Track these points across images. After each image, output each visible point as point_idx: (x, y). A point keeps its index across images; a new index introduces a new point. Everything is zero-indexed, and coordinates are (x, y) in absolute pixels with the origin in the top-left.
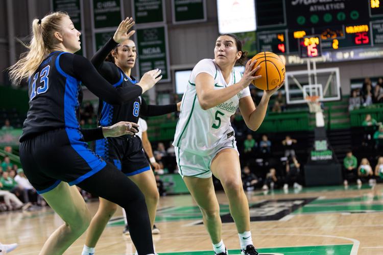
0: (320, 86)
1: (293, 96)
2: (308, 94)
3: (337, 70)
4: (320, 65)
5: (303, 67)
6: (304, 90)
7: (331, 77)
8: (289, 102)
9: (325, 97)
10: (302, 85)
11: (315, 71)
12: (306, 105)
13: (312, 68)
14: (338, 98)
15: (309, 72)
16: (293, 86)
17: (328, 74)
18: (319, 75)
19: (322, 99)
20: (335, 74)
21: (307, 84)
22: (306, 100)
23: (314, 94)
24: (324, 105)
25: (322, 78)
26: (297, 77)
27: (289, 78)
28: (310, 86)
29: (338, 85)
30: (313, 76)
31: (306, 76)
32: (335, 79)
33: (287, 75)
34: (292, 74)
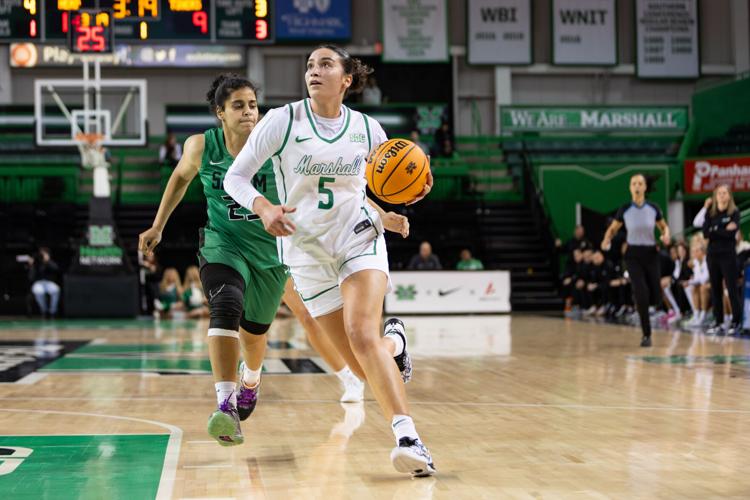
0: (107, 114)
1: (50, 131)
2: (82, 127)
3: (142, 84)
4: (109, 71)
5: (75, 71)
6: (72, 119)
7: (129, 98)
8: (40, 141)
9: (114, 137)
10: (70, 108)
11: (98, 83)
12: (74, 151)
13: (92, 75)
14: (142, 141)
15: (86, 82)
16: (51, 110)
17: (124, 91)
18: (105, 91)
19: (108, 140)
20: (137, 91)
21: (81, 107)
22: (76, 140)
23: (93, 128)
24: (113, 154)
25: (112, 97)
26: (59, 91)
27: (45, 91)
28: (87, 112)
29: (144, 115)
30: (93, 92)
31: (79, 91)
32: (135, 103)
33: (39, 84)
34: (51, 83)
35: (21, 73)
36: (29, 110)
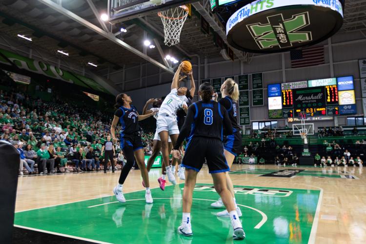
0: (306, 129)
1: (296, 132)
2: (302, 132)
3: (313, 124)
4: (306, 122)
5: (300, 122)
6: (300, 130)
7: (310, 126)
8: (294, 134)
10: (299, 129)
11: (304, 124)
12: (300, 136)
13: (303, 123)
14: (314, 134)
15: (302, 124)
16: (295, 129)
18: (305, 125)
19: (307, 134)
21: (301, 128)
22: (301, 134)
23: (304, 132)
25: (307, 126)
26: (297, 126)
27: (294, 126)
28: (302, 129)
29: (313, 129)
30: (303, 126)
31: (301, 126)
32: (312, 127)
33: (293, 125)
34: (295, 125)
35: (290, 123)
36: (292, 129)
